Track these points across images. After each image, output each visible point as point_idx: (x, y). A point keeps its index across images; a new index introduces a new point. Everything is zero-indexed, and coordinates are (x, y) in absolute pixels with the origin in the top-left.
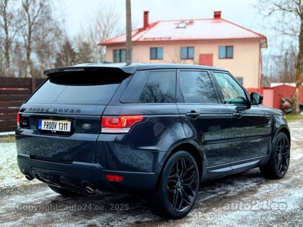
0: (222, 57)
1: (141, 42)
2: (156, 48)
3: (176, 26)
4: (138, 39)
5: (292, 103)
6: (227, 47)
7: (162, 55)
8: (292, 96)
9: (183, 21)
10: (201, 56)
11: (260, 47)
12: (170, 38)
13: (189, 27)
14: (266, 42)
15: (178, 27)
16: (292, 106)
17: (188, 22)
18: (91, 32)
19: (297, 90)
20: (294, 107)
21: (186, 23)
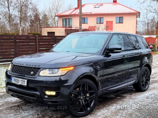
0: (118, 22)
1: (76, 15)
2: (84, 18)
3: (95, 6)
4: (75, 13)
5: (154, 46)
6: (120, 17)
7: (87, 22)
8: (154, 43)
9: (97, 4)
10: (107, 22)
11: (137, 17)
12: (91, 13)
13: (101, 7)
14: (140, 15)
15: (95, 7)
16: (154, 47)
17: (100, 4)
18: (50, 9)
19: (157, 40)
20: (155, 48)
21: (99, 5)
